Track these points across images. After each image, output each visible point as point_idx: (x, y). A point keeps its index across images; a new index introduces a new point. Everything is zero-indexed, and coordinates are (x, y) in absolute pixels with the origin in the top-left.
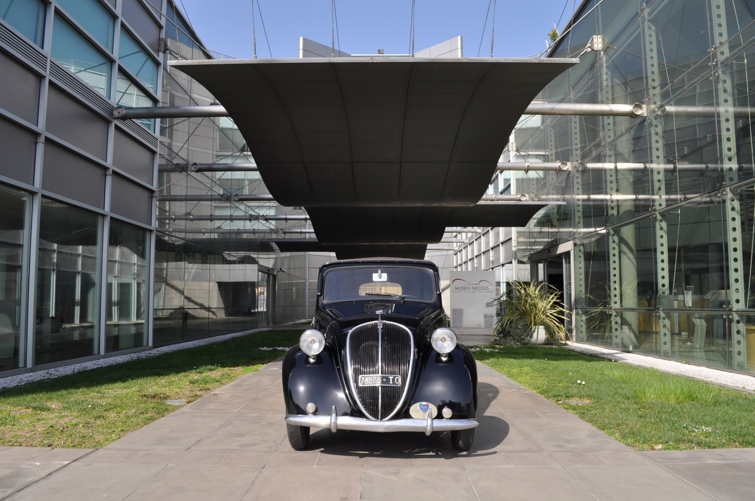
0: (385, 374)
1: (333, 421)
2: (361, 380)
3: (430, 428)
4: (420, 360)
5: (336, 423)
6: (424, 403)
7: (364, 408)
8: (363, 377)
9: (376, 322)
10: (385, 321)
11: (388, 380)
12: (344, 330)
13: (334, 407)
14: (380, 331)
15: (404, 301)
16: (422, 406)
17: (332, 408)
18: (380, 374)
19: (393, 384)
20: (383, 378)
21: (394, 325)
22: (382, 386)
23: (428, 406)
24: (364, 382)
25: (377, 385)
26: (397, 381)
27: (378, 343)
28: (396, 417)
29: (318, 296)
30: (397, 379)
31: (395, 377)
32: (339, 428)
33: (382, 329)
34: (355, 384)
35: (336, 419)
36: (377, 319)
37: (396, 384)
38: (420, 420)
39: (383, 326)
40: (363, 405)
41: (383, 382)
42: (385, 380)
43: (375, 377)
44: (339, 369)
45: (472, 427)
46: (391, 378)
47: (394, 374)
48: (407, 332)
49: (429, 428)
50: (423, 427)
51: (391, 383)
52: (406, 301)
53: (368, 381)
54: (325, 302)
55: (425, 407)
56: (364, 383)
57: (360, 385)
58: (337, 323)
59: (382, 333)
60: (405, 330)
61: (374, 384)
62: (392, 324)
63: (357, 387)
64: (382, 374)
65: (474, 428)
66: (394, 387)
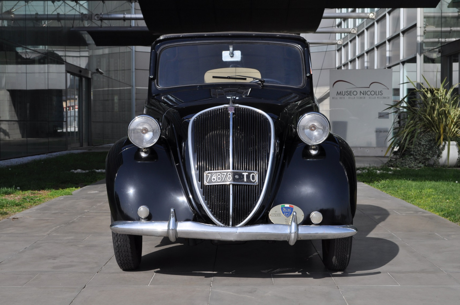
0: (238, 169)
1: (171, 227)
2: (207, 176)
3: (295, 236)
4: (282, 155)
5: (175, 230)
6: (287, 205)
7: (211, 212)
8: (209, 173)
9: (226, 105)
10: (237, 105)
11: (241, 176)
12: (184, 118)
13: (172, 210)
14: (231, 117)
15: (263, 86)
16: (284, 209)
17: (170, 210)
18: (231, 170)
19: (247, 182)
20: (234, 174)
21: (249, 109)
22: (233, 185)
23: (292, 209)
24: (210, 179)
25: (228, 183)
26: (253, 178)
27: (229, 131)
28: (251, 223)
29: (151, 80)
30: (253, 176)
31: (250, 174)
32: (179, 236)
33: (234, 114)
34: (200, 183)
35: (176, 225)
36: (228, 103)
37: (252, 182)
38: (282, 226)
39: (235, 110)
40: (209, 208)
41: (234, 179)
42: (237, 177)
43: (225, 174)
44: (179, 167)
45: (349, 235)
46: (245, 174)
47: (249, 170)
48: (267, 119)
49: (293, 235)
50: (286, 235)
51: (245, 180)
52: (267, 86)
53: (215, 178)
54: (159, 87)
55: (289, 210)
56: (210, 181)
57: (206, 183)
58: (175, 111)
59: (233, 118)
60: (263, 116)
61: (223, 182)
62: (247, 109)
63: (203, 186)
64: (233, 169)
65: (351, 237)
66: (249, 185)
